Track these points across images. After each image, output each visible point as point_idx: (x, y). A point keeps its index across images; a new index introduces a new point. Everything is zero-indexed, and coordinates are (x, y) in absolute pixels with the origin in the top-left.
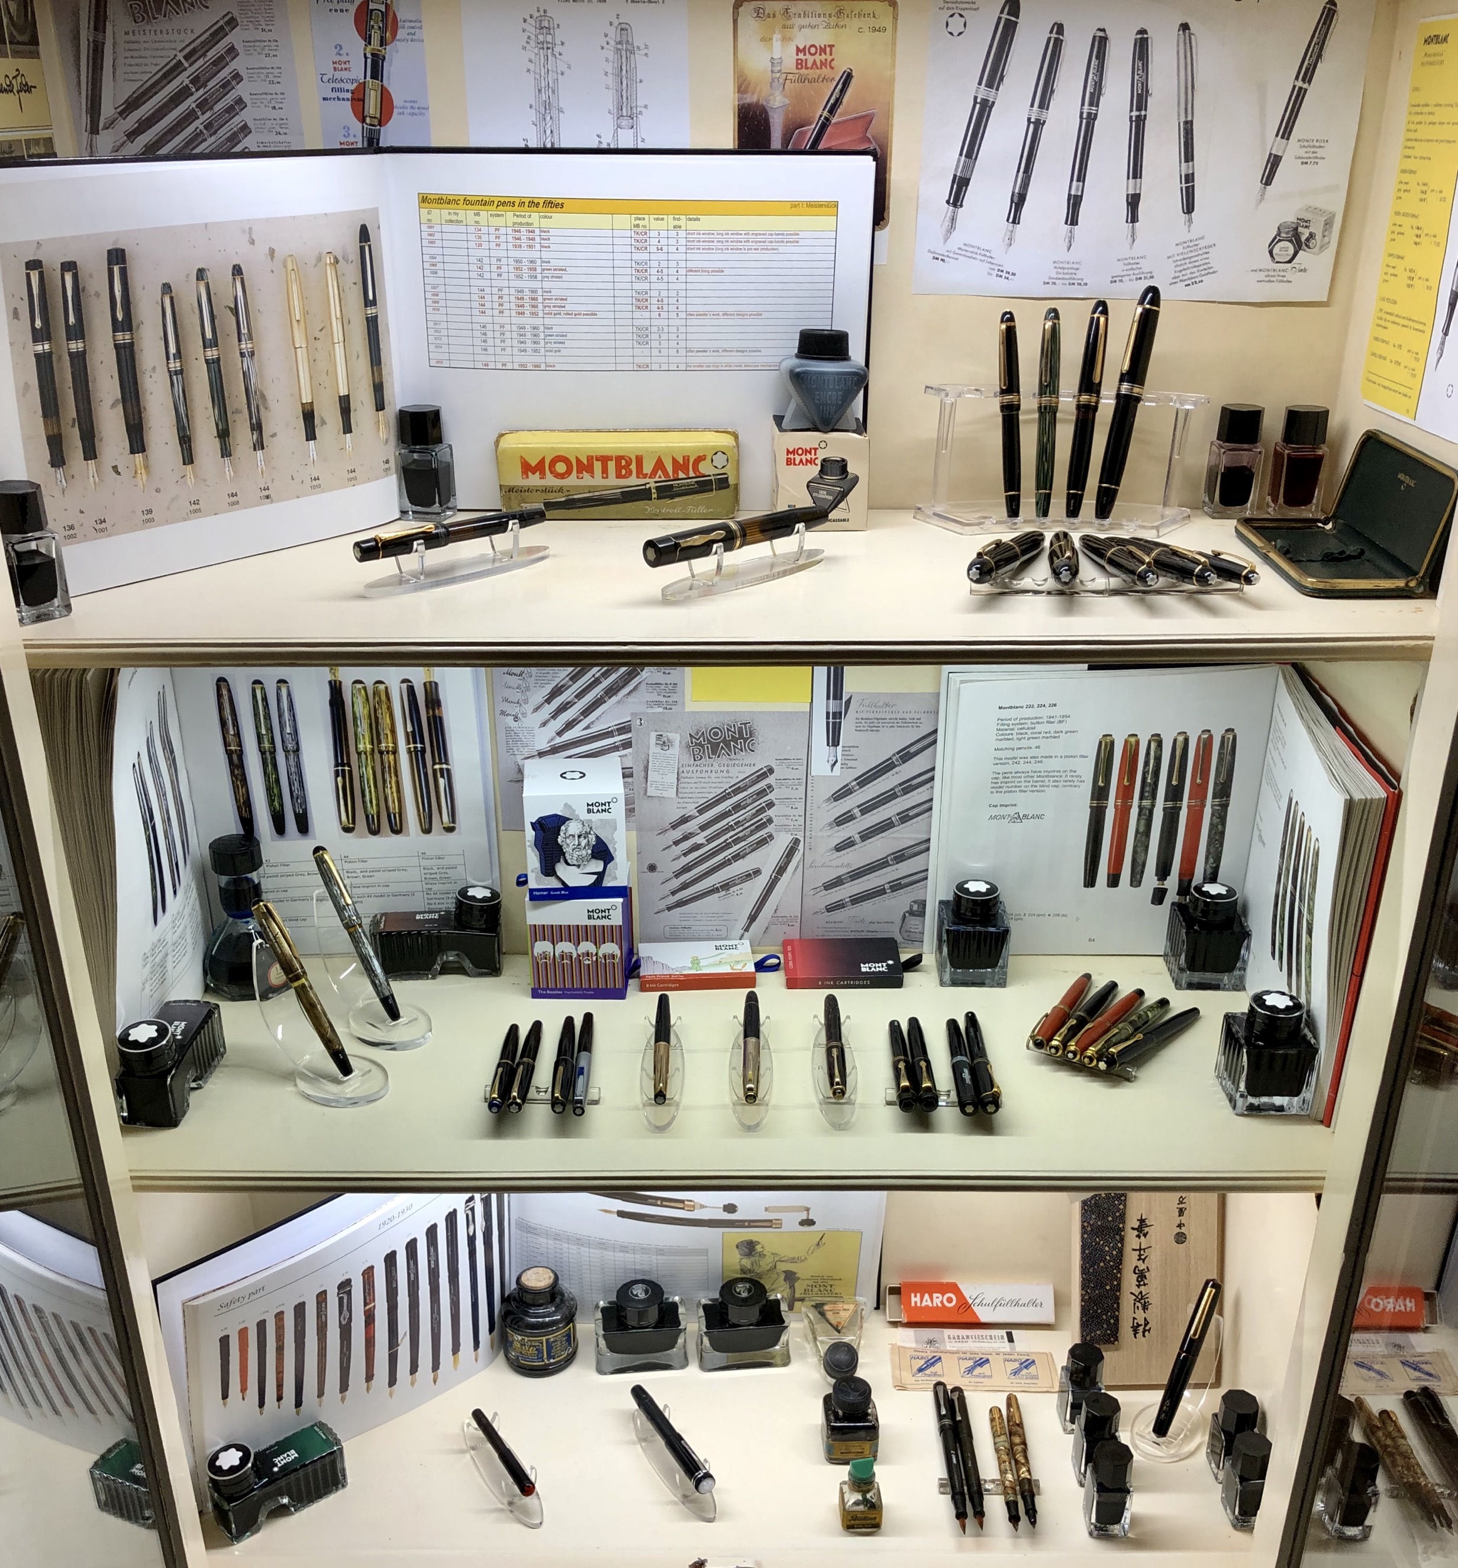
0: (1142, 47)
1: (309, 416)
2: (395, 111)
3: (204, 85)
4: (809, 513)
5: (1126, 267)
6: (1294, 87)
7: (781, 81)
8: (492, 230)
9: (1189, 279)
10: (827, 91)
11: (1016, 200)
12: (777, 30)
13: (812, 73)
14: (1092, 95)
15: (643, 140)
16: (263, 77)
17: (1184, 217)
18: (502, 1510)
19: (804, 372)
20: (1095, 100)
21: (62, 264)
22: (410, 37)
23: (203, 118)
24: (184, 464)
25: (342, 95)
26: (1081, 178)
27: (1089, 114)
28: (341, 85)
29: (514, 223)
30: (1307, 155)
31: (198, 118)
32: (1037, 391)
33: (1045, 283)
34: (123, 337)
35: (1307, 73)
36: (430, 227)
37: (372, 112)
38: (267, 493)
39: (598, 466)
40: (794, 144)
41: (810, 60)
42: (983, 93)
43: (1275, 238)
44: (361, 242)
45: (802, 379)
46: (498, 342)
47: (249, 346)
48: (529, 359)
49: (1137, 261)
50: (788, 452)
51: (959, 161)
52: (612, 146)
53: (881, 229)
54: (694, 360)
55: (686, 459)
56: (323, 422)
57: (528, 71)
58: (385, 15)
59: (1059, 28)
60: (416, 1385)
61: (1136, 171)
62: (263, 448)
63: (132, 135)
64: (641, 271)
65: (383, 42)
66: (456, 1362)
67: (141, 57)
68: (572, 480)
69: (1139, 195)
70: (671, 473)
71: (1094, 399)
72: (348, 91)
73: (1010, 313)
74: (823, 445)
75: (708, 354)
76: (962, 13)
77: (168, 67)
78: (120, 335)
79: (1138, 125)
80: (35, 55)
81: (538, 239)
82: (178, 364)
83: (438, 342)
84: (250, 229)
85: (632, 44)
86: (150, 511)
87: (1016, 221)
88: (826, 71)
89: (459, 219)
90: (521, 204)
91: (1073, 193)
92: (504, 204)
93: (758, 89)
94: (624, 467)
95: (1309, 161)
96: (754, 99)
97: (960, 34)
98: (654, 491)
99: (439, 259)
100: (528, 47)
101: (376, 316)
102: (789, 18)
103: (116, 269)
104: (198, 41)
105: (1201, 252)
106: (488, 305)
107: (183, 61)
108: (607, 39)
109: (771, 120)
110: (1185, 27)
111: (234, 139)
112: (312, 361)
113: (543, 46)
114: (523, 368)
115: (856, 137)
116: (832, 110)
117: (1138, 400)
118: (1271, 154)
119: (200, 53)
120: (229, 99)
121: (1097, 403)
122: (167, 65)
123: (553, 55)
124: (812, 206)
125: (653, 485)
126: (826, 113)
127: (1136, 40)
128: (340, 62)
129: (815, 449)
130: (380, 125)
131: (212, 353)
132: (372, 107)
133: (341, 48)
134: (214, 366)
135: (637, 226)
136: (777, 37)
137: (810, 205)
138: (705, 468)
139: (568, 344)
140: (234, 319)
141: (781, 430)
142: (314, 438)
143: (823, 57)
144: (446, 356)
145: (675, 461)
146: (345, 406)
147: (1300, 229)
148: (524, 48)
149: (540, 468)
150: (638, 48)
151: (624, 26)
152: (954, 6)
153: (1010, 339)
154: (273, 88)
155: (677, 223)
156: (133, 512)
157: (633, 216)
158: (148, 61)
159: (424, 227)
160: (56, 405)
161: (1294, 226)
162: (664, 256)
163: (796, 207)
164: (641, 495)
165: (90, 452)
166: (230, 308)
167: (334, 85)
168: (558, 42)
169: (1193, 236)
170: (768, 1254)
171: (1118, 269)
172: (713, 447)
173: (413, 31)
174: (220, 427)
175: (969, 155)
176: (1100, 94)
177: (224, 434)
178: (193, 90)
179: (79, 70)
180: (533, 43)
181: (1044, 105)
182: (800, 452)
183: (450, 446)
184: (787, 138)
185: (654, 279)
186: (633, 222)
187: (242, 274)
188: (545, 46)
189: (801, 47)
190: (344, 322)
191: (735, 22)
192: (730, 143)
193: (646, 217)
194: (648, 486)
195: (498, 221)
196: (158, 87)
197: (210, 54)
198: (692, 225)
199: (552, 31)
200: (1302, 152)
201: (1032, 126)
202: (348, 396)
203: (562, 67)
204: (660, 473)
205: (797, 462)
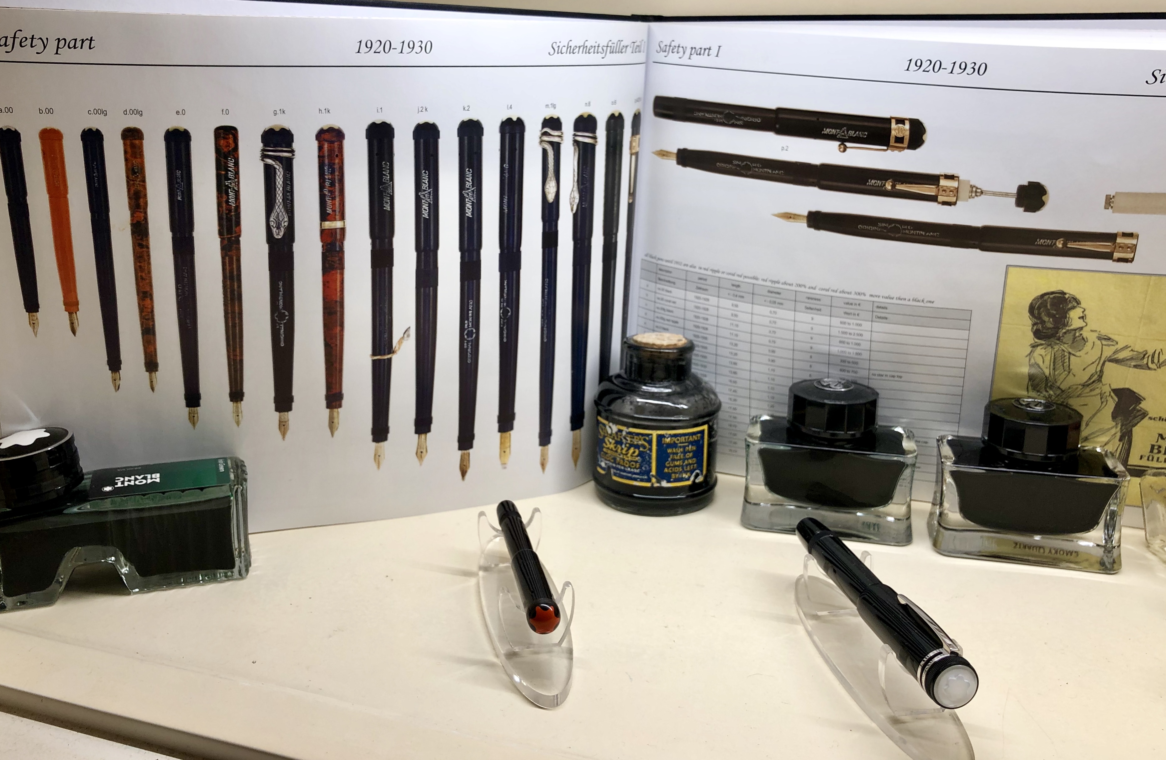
18: (491, 665)
60: (427, 458)
66: (504, 448)
170: (1092, 337)
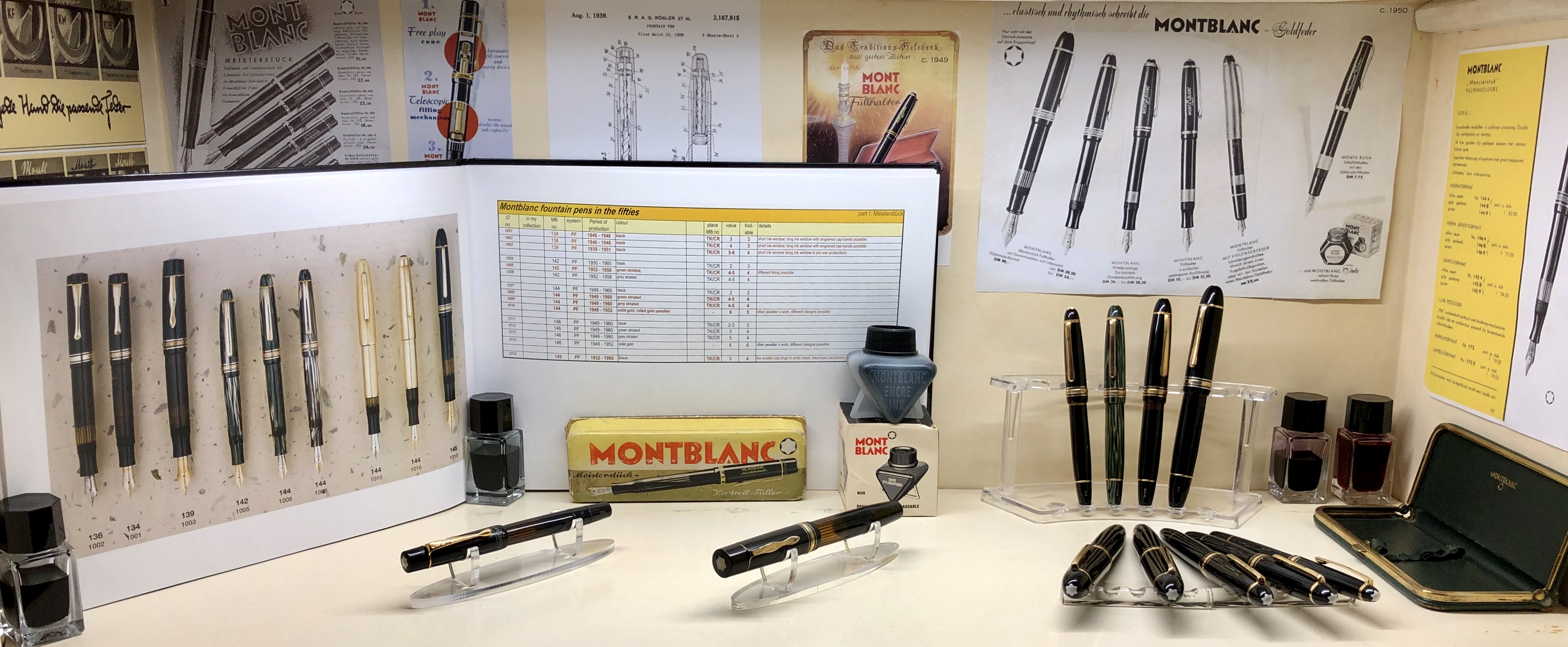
0: (1190, 76)
1: (373, 411)
2: (480, 128)
3: (299, 106)
4: (883, 510)
5: (1183, 267)
6: (1336, 111)
7: (848, 103)
8: (569, 234)
9: (1245, 278)
10: (892, 112)
11: (1074, 207)
12: (845, 61)
13: (879, 97)
14: (1145, 116)
15: (716, 155)
16: (354, 98)
17: (1237, 223)
19: (874, 368)
20: (1148, 119)
21: (111, 276)
22: (497, 65)
23: (295, 135)
24: (234, 463)
25: (428, 114)
26: (1137, 187)
27: (1143, 133)
28: (430, 106)
29: (590, 229)
30: (1352, 170)
31: (290, 134)
32: (1103, 382)
33: (1104, 282)
34: (175, 343)
35: (1347, 98)
36: (509, 231)
37: (457, 128)
38: (323, 487)
39: (667, 452)
40: (862, 158)
41: (876, 85)
42: (1041, 114)
43: (1326, 242)
44: (437, 245)
45: (872, 374)
46: (571, 336)
47: (313, 346)
48: (603, 351)
49: (1193, 261)
50: (858, 442)
51: (1019, 173)
52: (687, 160)
53: (944, 234)
54: (763, 352)
55: (755, 445)
56: (388, 415)
57: (609, 94)
58: (474, 46)
59: (1112, 59)
61: (1189, 181)
62: (321, 444)
63: (226, 149)
64: (713, 272)
65: (471, 69)
67: (239, 81)
68: (641, 466)
69: (1193, 203)
70: (740, 459)
71: (1162, 392)
72: (435, 110)
73: (1074, 310)
74: (892, 435)
75: (777, 347)
76: (1020, 46)
77: (266, 90)
78: (171, 342)
79: (1190, 144)
80: (135, 78)
81: (613, 243)
82: (234, 367)
83: (512, 335)
84: (322, 236)
85: (708, 71)
86: (192, 513)
87: (1075, 226)
88: (891, 95)
89: (537, 223)
90: (598, 211)
91: (1129, 201)
92: (580, 211)
93: (827, 110)
94: (693, 453)
95: (1353, 175)
96: (823, 119)
97: (1018, 63)
98: (722, 475)
99: (516, 259)
100: (608, 73)
101: (450, 313)
102: (856, 50)
103: (172, 279)
104: (296, 68)
105: (1255, 254)
106: (563, 302)
107: (280, 85)
108: (684, 67)
109: (839, 138)
110: (1230, 59)
111: (323, 152)
112: (380, 357)
113: (621, 72)
114: (596, 359)
115: (920, 152)
116: (897, 129)
117: (1207, 392)
118: (1317, 169)
119: (297, 78)
120: (322, 118)
121: (1165, 395)
122: (263, 88)
123: (632, 80)
124: (878, 214)
125: (722, 470)
126: (891, 132)
127: (1184, 69)
128: (429, 86)
129: (885, 439)
130: (464, 140)
131: (272, 355)
132: (458, 123)
133: (431, 74)
134: (274, 369)
135: (710, 231)
136: (845, 65)
137: (877, 213)
138: (774, 454)
139: (640, 338)
140: (298, 321)
141: (851, 421)
142: (377, 430)
143: (889, 83)
144: (520, 348)
145: (744, 447)
146: (413, 398)
147: (1349, 235)
148: (605, 74)
149: (609, 454)
150: (713, 74)
151: (700, 56)
152: (1012, 40)
153: (1075, 336)
154: (363, 109)
155: (749, 229)
156: (172, 515)
157: (706, 223)
158: (247, 85)
159: (502, 231)
160: (92, 413)
161: (1344, 232)
162: (736, 259)
163: (863, 215)
164: (712, 478)
165: (128, 457)
166: (295, 311)
167: (422, 106)
168: (637, 69)
169: (1247, 238)
171: (1176, 269)
172: (781, 434)
173: (499, 60)
174: (276, 425)
175: (1028, 168)
176: (1152, 115)
177: (279, 433)
178: (288, 110)
179: (179, 92)
180: (613, 70)
181: (1099, 123)
182: (869, 441)
183: (521, 432)
184: (854, 153)
185: (726, 279)
186: (706, 228)
187: (309, 278)
188: (625, 72)
189: (868, 75)
190: (416, 320)
191: (805, 53)
192: (800, 157)
193: (719, 224)
194: (716, 471)
195: (576, 226)
196: (255, 107)
197: (306, 79)
198: (763, 231)
199: (631, 60)
200: (1346, 167)
201: (1088, 143)
202: (417, 389)
203: (640, 90)
204: (729, 458)
205: (866, 451)
